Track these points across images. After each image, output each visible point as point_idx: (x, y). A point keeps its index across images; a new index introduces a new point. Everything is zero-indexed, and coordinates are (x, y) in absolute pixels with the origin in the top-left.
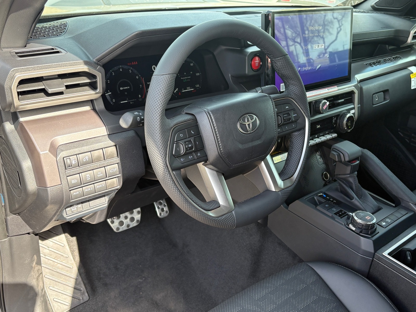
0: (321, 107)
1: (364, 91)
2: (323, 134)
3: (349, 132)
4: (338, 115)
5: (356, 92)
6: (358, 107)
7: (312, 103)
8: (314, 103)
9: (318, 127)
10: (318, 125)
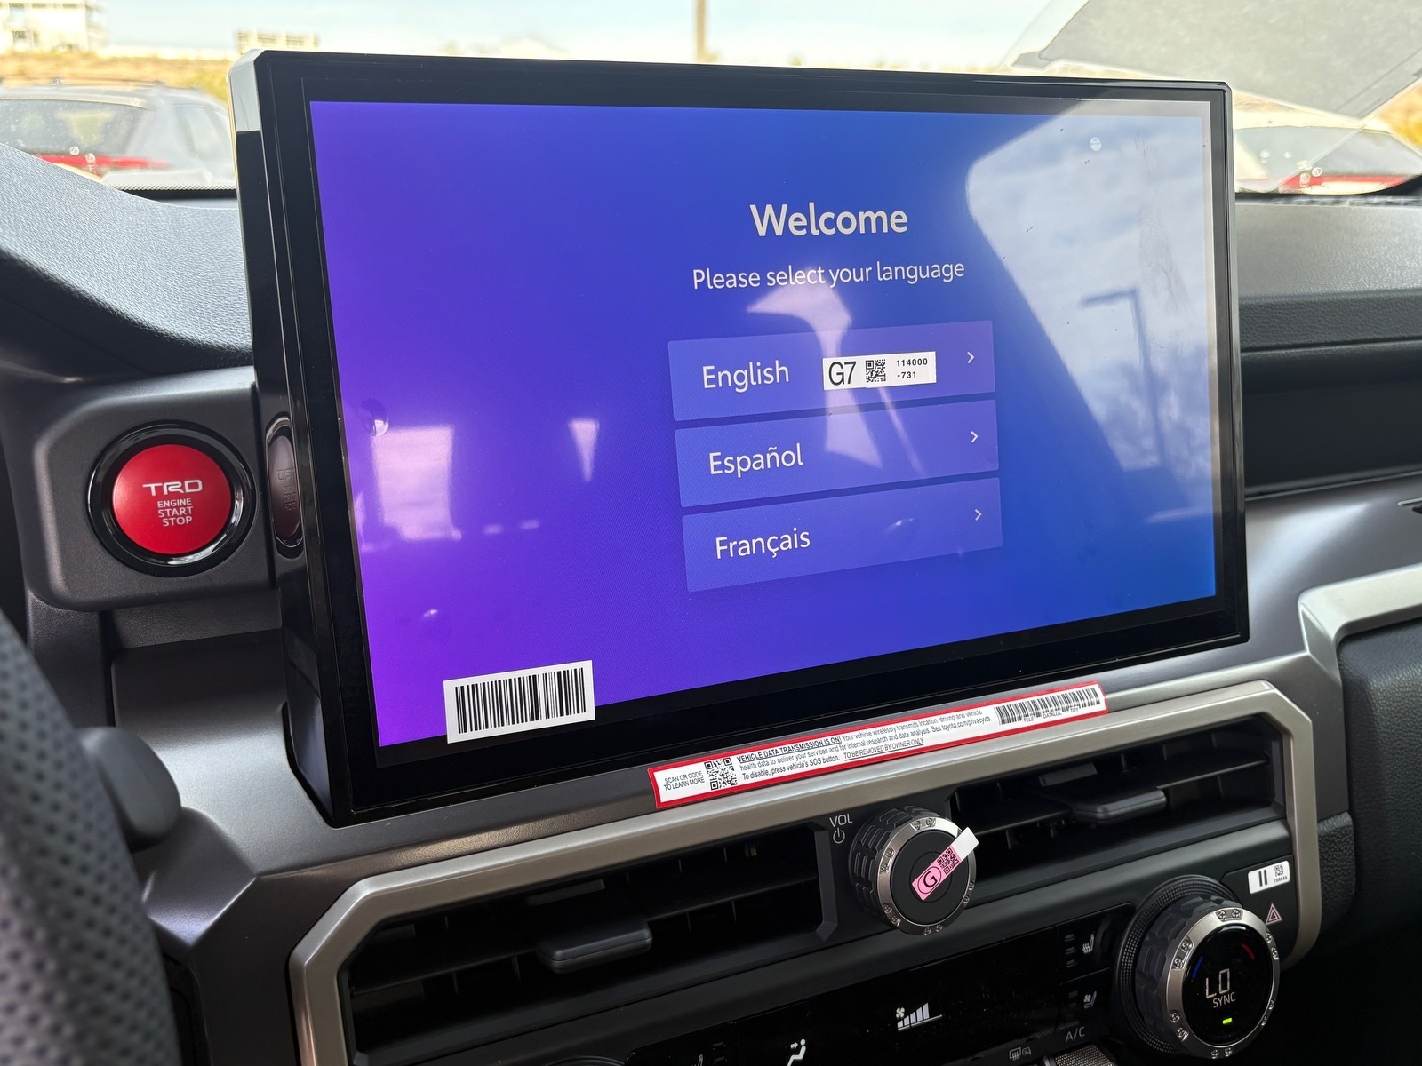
0: (884, 876)
1: (1380, 706)
3: (1222, 1060)
4: (1127, 913)
5: (1296, 719)
6: (1326, 842)
7: (826, 833)
8: (841, 828)
9: (913, 1020)
10: (903, 1010)
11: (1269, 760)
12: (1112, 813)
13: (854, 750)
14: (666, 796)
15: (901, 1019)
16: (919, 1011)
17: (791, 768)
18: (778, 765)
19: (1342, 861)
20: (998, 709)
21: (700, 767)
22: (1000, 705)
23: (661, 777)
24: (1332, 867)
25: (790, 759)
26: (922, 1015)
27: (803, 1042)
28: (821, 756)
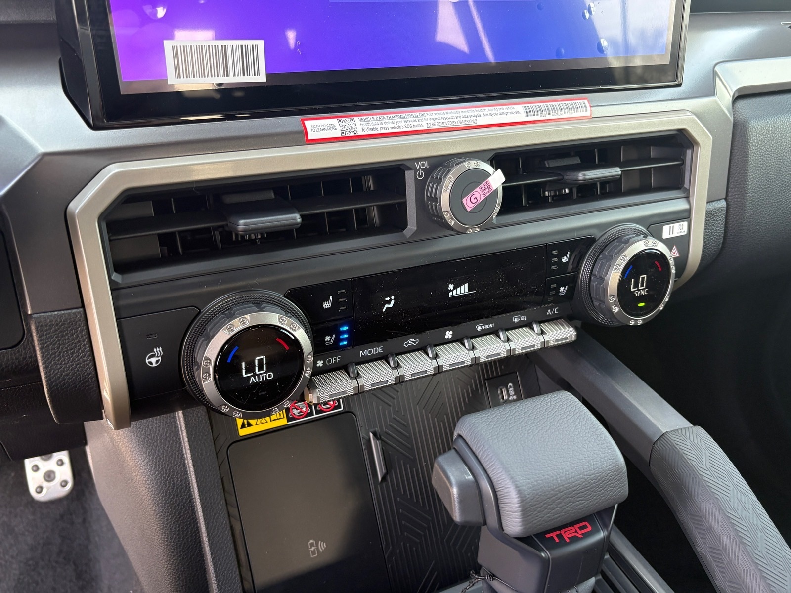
0: (445, 197)
1: (753, 136)
2: (491, 326)
6: (710, 215)
7: (412, 172)
8: (422, 169)
9: (459, 292)
10: (453, 285)
11: (683, 163)
12: (588, 177)
13: (433, 122)
14: (311, 136)
15: (451, 291)
16: (462, 287)
17: (392, 128)
18: (384, 126)
19: (717, 227)
20: (525, 107)
21: (335, 121)
22: (526, 105)
23: (309, 124)
24: (711, 230)
25: (393, 123)
26: (464, 289)
27: (393, 297)
28: (412, 123)
